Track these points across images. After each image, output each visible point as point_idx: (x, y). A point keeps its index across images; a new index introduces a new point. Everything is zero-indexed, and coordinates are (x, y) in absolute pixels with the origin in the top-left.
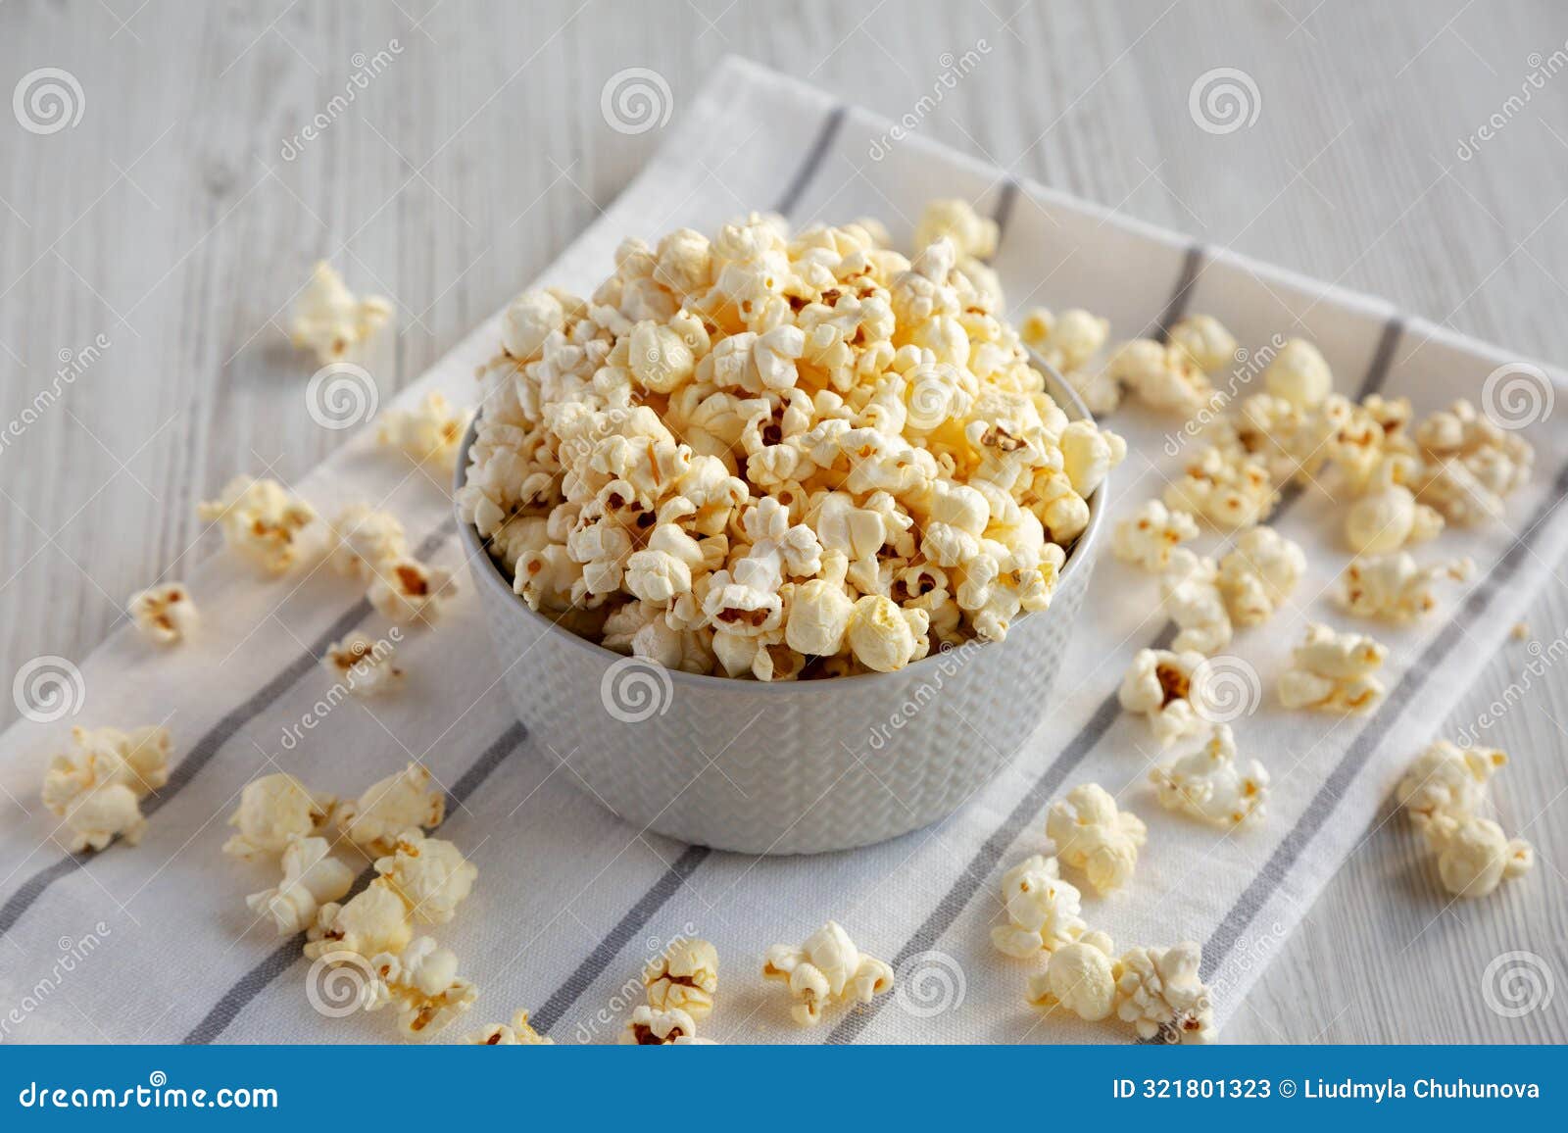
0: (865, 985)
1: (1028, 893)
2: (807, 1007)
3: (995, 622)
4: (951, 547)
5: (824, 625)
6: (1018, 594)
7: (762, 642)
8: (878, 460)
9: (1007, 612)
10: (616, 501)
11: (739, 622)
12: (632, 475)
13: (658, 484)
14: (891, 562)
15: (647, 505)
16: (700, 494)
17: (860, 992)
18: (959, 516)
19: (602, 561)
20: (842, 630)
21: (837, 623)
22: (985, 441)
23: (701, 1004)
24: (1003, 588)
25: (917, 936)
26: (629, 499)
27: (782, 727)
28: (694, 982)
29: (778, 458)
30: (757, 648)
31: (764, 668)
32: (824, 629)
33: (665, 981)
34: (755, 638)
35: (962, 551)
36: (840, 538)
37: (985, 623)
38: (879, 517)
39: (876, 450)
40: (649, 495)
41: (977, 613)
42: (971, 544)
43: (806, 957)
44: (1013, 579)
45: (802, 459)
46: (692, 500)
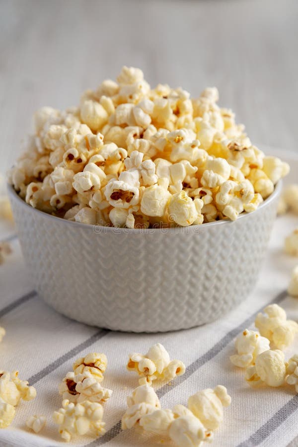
0: (172, 368)
1: (247, 336)
2: (146, 378)
3: (233, 211)
4: (214, 179)
5: (157, 199)
6: (242, 201)
7: (130, 211)
8: (183, 143)
9: (237, 209)
10: (71, 157)
11: (120, 200)
12: (78, 147)
13: (89, 150)
14: (188, 190)
15: (84, 158)
16: (106, 154)
17: (170, 372)
18: (218, 168)
19: (63, 181)
20: (165, 203)
21: (163, 199)
22: (229, 147)
23: (98, 375)
24: (236, 197)
25: (197, 361)
26: (76, 156)
27: (139, 252)
28: (95, 365)
29: (141, 144)
30: (128, 214)
31: (131, 222)
32: (157, 201)
33: (83, 365)
34: (127, 210)
35: (218, 181)
36: (166, 174)
37: (228, 210)
38: (183, 166)
39: (182, 138)
40: (84, 154)
41: (224, 206)
42: (223, 179)
43: (147, 357)
44: (241, 194)
45: (151, 147)
46: (103, 156)
